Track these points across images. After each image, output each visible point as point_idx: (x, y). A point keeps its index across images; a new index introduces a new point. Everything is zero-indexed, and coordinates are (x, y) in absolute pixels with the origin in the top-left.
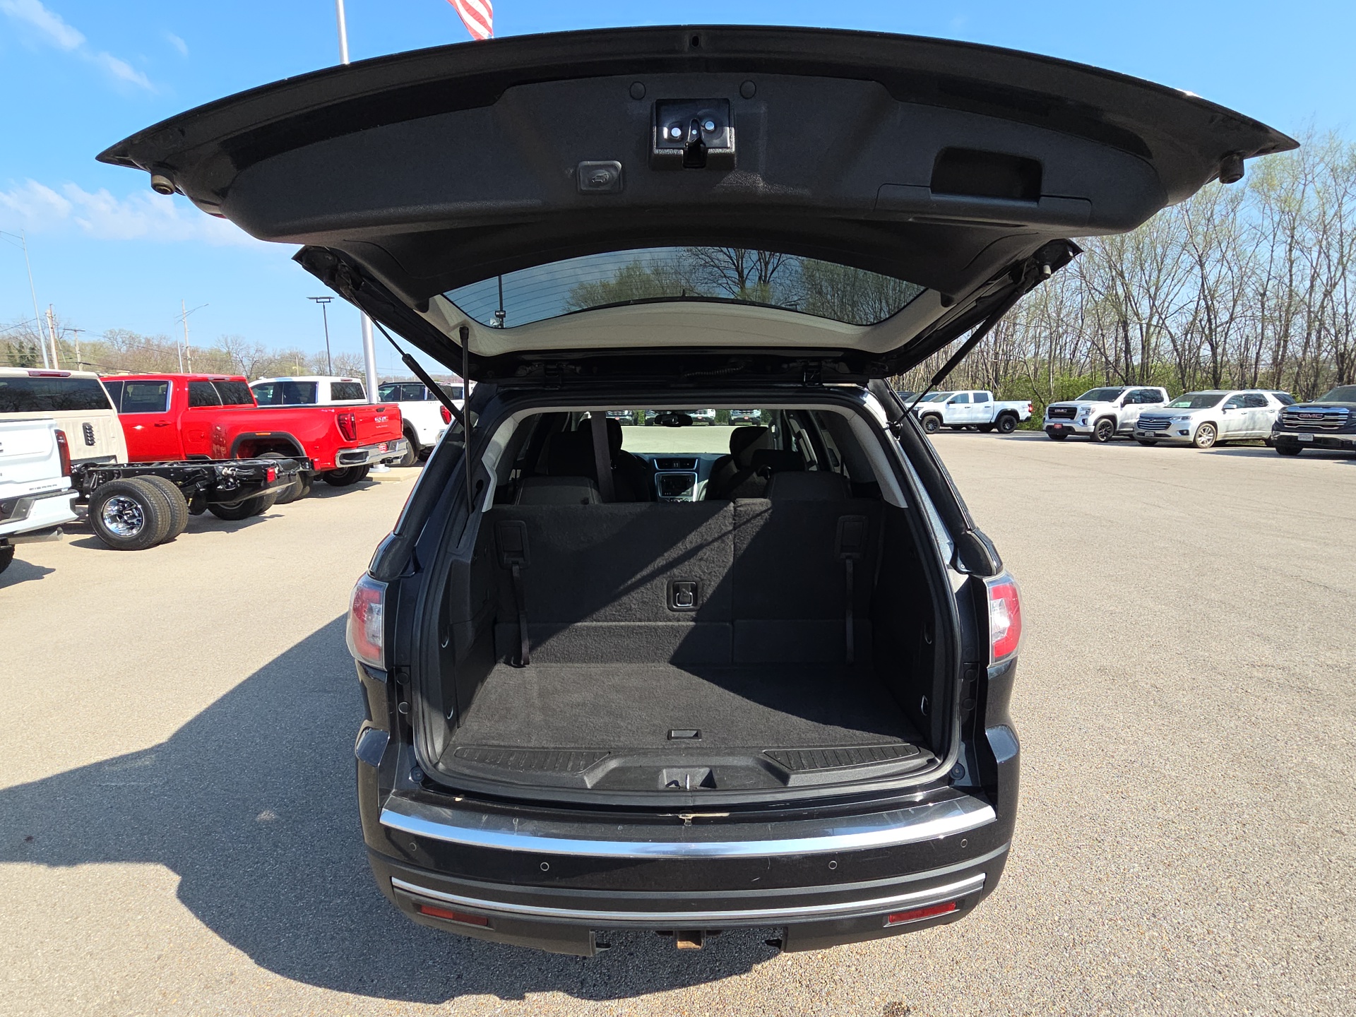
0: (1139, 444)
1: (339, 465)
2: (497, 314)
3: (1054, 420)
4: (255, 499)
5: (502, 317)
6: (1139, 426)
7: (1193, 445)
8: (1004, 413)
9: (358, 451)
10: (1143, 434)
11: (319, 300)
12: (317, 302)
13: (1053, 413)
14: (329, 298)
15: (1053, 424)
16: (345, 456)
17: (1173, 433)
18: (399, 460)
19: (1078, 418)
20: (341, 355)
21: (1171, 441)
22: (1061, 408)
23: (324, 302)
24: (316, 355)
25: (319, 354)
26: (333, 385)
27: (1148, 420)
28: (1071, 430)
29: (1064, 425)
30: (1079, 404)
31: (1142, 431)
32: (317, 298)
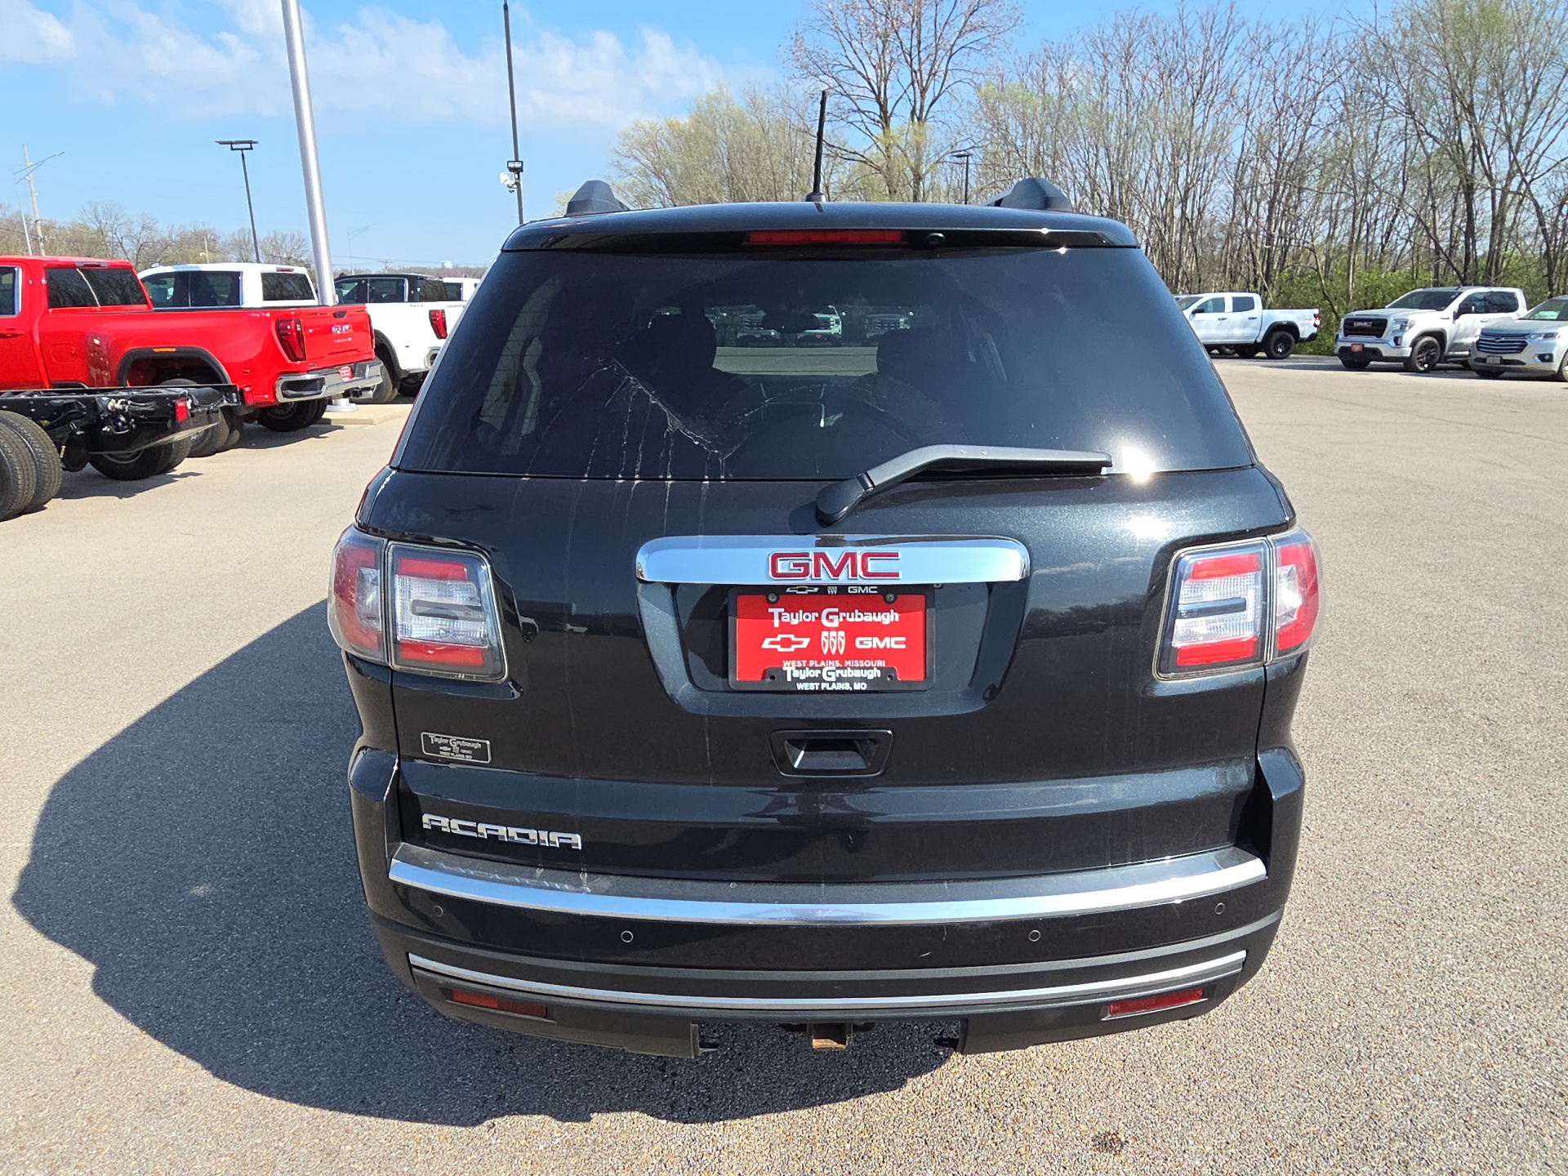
0: (1476, 375)
1: (281, 399)
2: (511, 165)
3: (1351, 338)
4: (160, 448)
5: (518, 171)
6: (1478, 348)
7: (1557, 377)
8: (1276, 328)
9: (308, 377)
10: (1484, 360)
11: (234, 146)
12: (232, 149)
13: (1351, 328)
14: (251, 143)
15: (1349, 345)
16: (289, 385)
17: (1529, 358)
18: (371, 392)
19: (1388, 335)
20: (272, 235)
21: (1526, 371)
22: (1363, 320)
23: (242, 150)
24: (234, 234)
25: (239, 232)
26: (265, 277)
27: (1493, 339)
28: (1376, 354)
29: (1367, 345)
30: (1391, 314)
31: (1482, 355)
32: (231, 143)
